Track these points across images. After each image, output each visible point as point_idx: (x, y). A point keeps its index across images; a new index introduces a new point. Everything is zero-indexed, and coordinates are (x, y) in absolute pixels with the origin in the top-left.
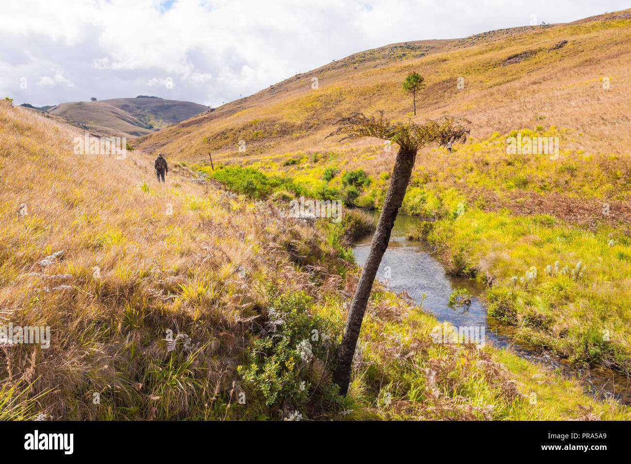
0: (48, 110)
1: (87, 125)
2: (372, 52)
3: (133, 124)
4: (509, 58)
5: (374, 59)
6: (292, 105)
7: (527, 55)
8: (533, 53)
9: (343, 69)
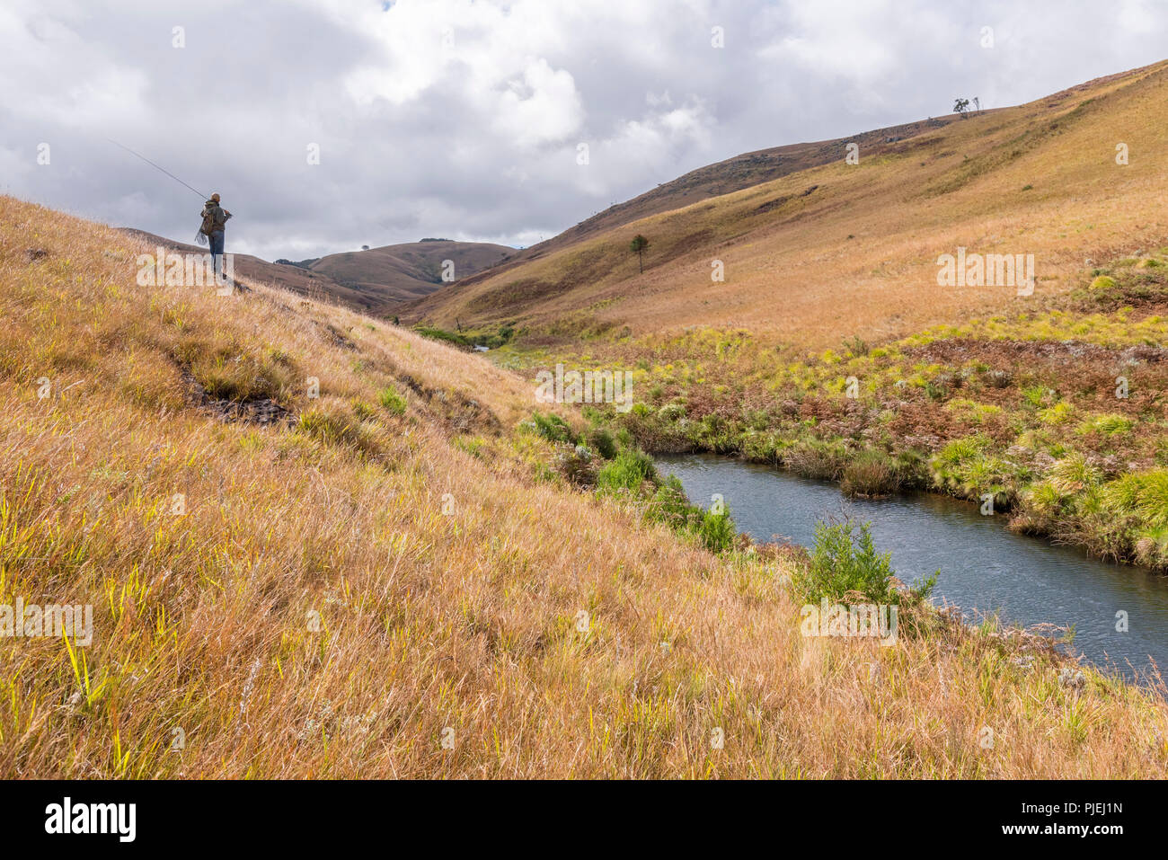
0: (310, 266)
3: (415, 277)
4: (762, 207)
6: (555, 264)
7: (777, 203)
8: (784, 200)
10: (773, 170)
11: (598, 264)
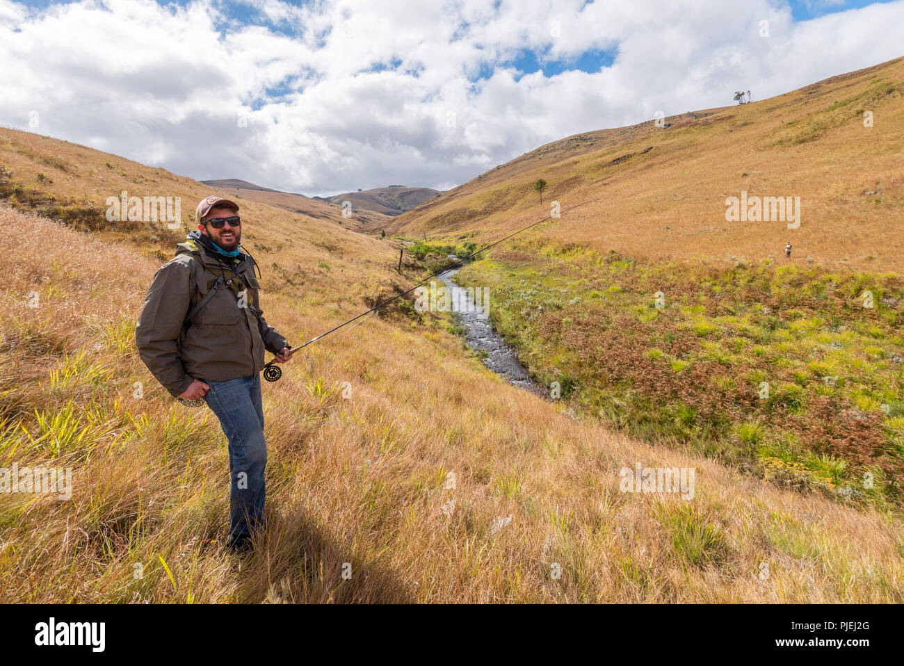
0: (331, 200)
1: (357, 210)
2: (554, 145)
4: (614, 161)
5: (555, 150)
6: (479, 198)
7: (625, 158)
8: (630, 156)
9: (531, 160)
10: (592, 144)
11: (506, 198)
